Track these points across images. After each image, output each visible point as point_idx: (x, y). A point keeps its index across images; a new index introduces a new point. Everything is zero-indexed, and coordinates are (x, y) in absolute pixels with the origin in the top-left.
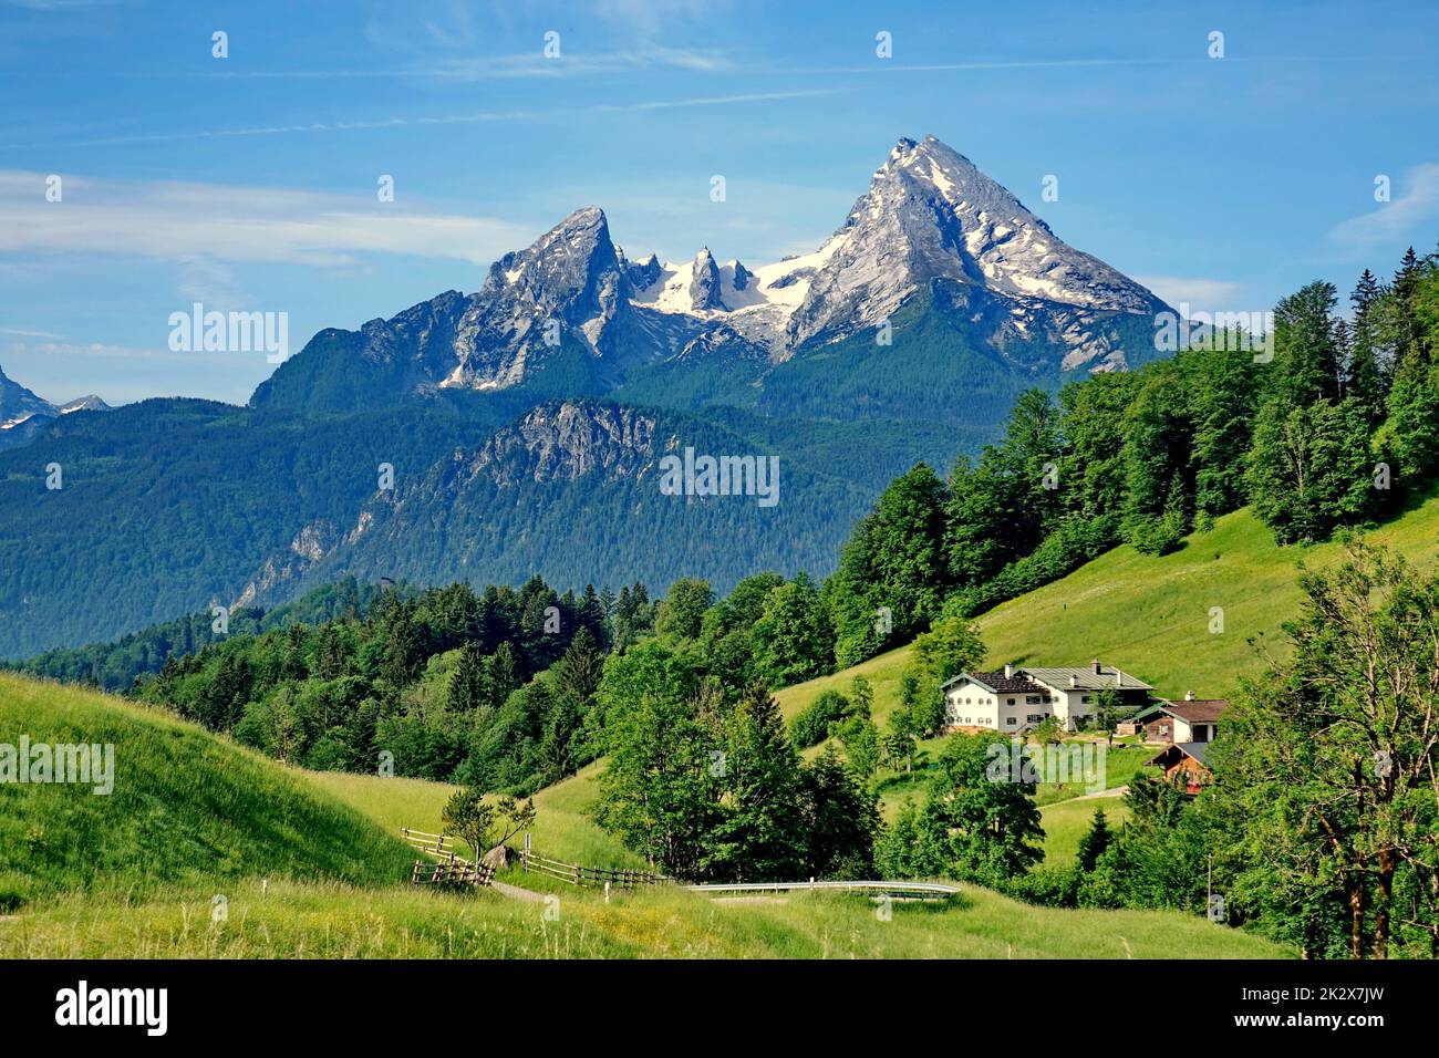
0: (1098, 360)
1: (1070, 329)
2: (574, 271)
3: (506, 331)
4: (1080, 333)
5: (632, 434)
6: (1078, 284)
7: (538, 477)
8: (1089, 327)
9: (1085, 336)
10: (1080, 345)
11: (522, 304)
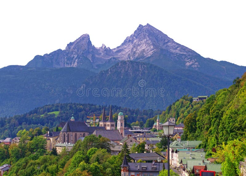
0: (192, 64)
1: (186, 58)
2: (85, 45)
3: (72, 57)
4: (188, 59)
5: (141, 68)
6: (183, 51)
7: (122, 77)
8: (189, 58)
9: (189, 60)
10: (188, 62)
11: (75, 52)
